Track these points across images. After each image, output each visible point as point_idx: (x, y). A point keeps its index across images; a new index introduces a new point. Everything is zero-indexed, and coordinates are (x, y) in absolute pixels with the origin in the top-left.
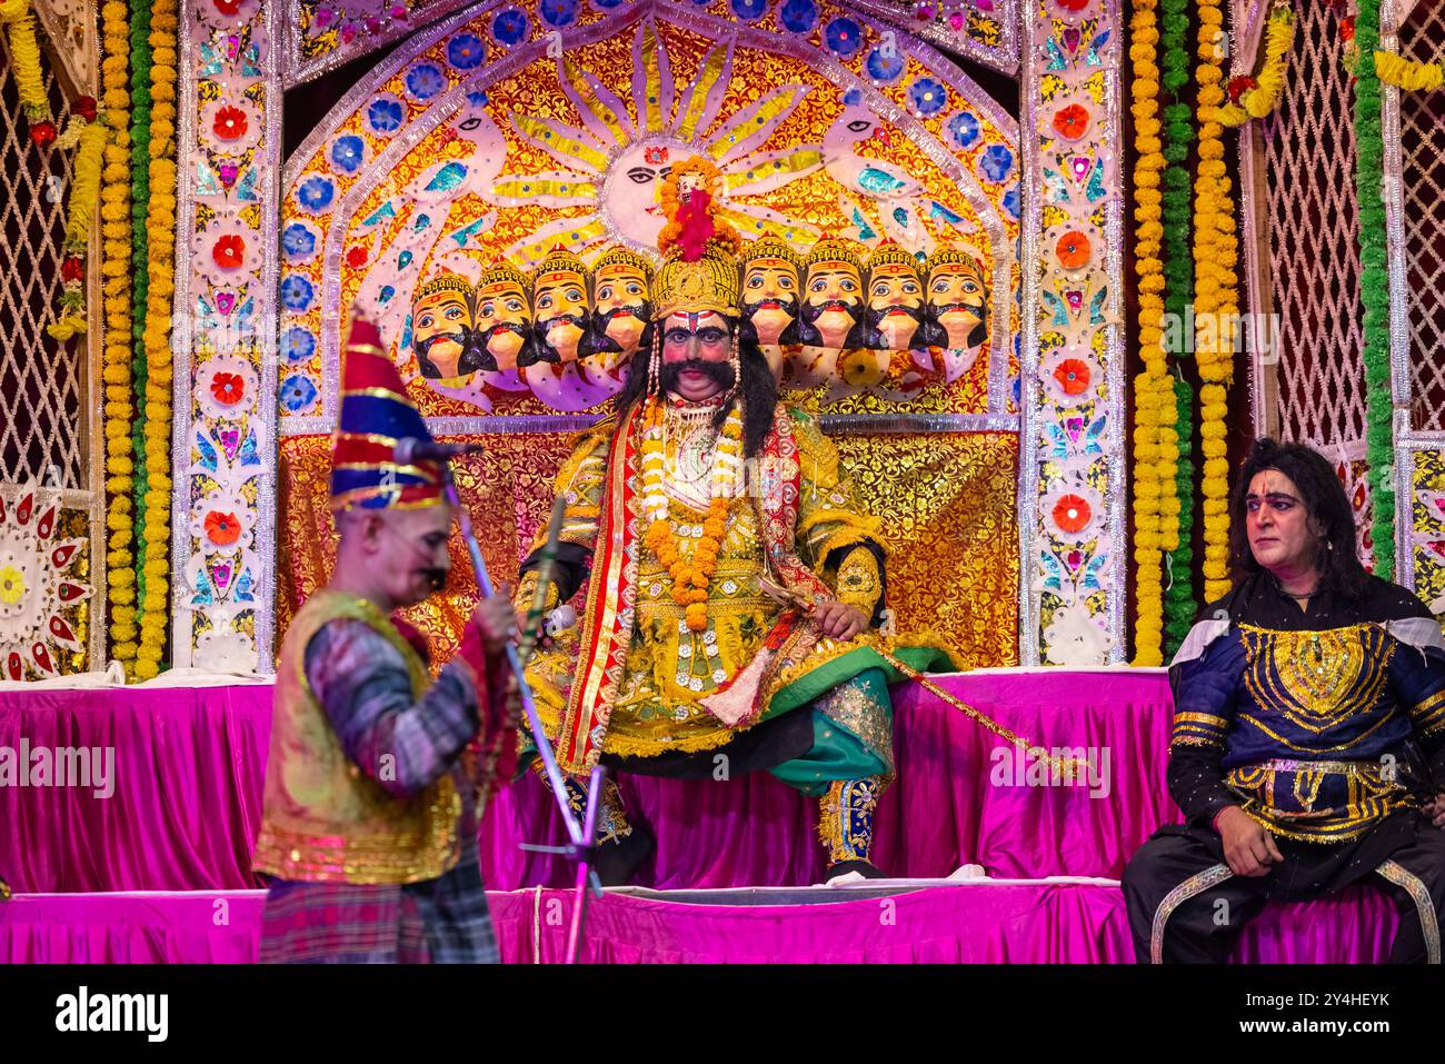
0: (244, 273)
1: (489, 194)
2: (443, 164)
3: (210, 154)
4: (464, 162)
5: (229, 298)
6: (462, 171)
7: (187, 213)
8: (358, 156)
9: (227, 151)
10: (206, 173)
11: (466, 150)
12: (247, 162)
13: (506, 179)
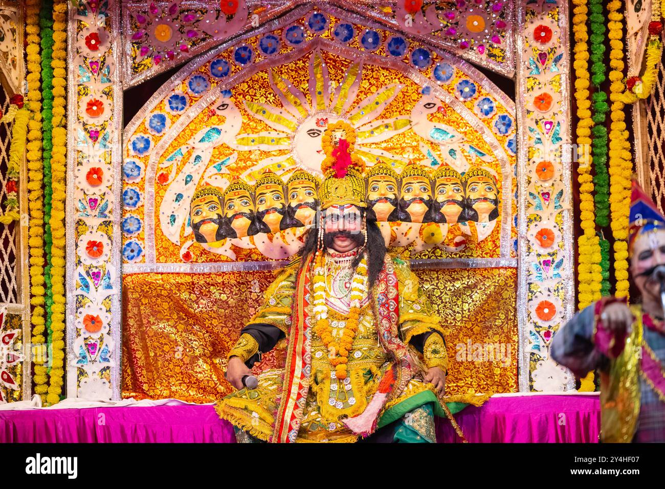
0: (103, 188)
1: (233, 144)
2: (209, 128)
3: (84, 124)
4: (219, 127)
5: (95, 201)
6: (219, 131)
7: (72, 155)
8: (163, 124)
9: (94, 123)
10: (82, 134)
11: (222, 120)
12: (104, 129)
13: (242, 136)
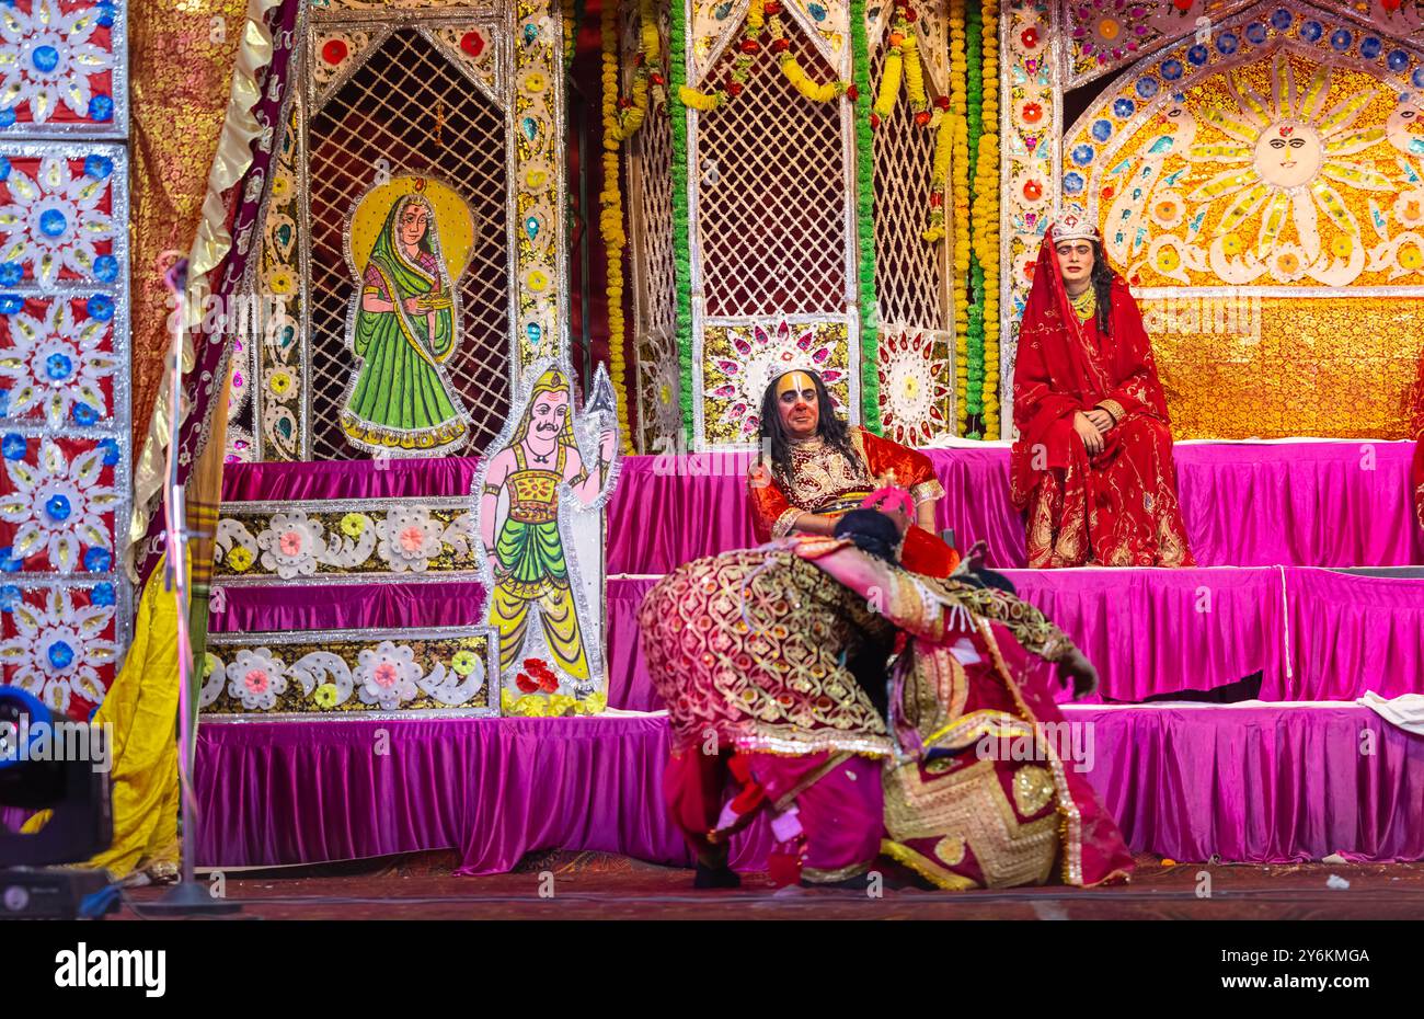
0: (1041, 202)
1: (1187, 154)
2: (1159, 137)
3: (1020, 131)
4: (1171, 136)
5: (1034, 216)
6: (1171, 140)
7: (1006, 166)
8: (1109, 132)
9: (1030, 129)
10: (1019, 144)
11: (1173, 129)
12: (1042, 136)
13: (1196, 146)
